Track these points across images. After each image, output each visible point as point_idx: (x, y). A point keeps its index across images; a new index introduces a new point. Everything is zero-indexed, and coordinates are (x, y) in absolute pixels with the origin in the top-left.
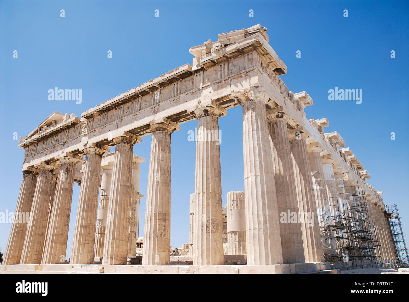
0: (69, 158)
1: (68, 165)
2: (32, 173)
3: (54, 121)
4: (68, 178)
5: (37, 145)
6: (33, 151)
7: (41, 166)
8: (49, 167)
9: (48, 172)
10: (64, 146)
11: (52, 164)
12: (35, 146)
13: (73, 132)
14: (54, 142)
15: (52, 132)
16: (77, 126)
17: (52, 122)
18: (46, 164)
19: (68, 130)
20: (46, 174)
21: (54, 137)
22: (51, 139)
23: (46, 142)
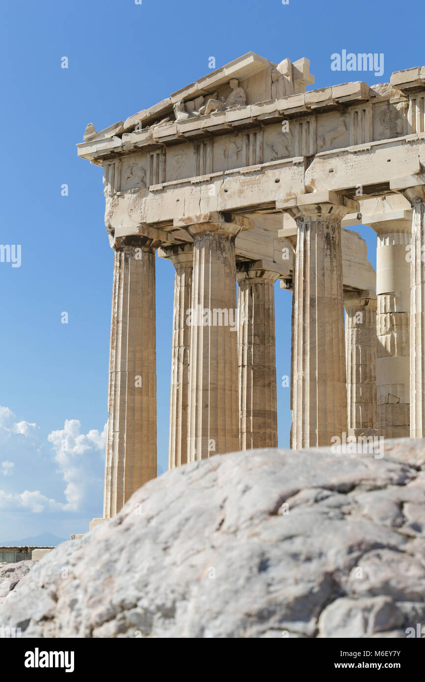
0: (332, 208)
1: (328, 228)
2: (148, 243)
3: (236, 82)
4: (335, 268)
5: (165, 155)
6: (148, 173)
7: (206, 227)
8: (231, 228)
9: (227, 244)
10: (306, 169)
11: (238, 218)
12: (152, 156)
13: (342, 129)
14: (254, 151)
15: (250, 121)
16: (359, 109)
17: (228, 83)
18: (222, 220)
19: (312, 120)
20: (223, 250)
21: (248, 136)
22: (233, 139)
23: (209, 149)
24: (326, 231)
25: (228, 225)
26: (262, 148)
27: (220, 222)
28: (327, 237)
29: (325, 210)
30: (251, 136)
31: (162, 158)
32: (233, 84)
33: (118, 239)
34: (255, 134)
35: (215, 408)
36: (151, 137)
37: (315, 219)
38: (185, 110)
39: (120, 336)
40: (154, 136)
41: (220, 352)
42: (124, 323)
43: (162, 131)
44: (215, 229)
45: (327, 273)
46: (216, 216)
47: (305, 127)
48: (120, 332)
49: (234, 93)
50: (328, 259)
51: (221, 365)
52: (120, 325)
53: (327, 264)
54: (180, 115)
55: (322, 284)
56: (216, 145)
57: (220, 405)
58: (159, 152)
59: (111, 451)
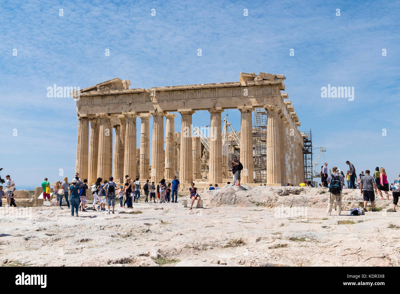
2: (87, 118)
6: (89, 102)
7: (104, 117)
8: (110, 117)
9: (108, 121)
10: (129, 106)
11: (111, 115)
12: (90, 98)
13: (138, 98)
14: (117, 100)
15: (117, 94)
16: (143, 94)
17: (111, 83)
18: (108, 115)
19: (131, 95)
20: (108, 122)
21: (115, 97)
22: (111, 97)
23: (105, 98)
24: (133, 120)
25: (109, 116)
26: (119, 100)
27: (107, 116)
28: (134, 122)
29: (133, 116)
30: (116, 97)
31: (93, 99)
32: (112, 84)
33: (80, 117)
34: (117, 96)
35: (105, 159)
36: (91, 94)
37: (131, 117)
38: (100, 89)
39: (80, 141)
40: (92, 94)
41: (107, 146)
42: (82, 137)
43: (93, 93)
44: (106, 117)
45: (134, 130)
46: (107, 114)
47: (129, 96)
48: (80, 140)
49: (112, 86)
50: (134, 127)
51: (107, 149)
52: (81, 138)
53: (133, 128)
54: (98, 90)
55: (132, 132)
56: (107, 98)
57: (106, 158)
58: (92, 97)
59: (77, 168)
